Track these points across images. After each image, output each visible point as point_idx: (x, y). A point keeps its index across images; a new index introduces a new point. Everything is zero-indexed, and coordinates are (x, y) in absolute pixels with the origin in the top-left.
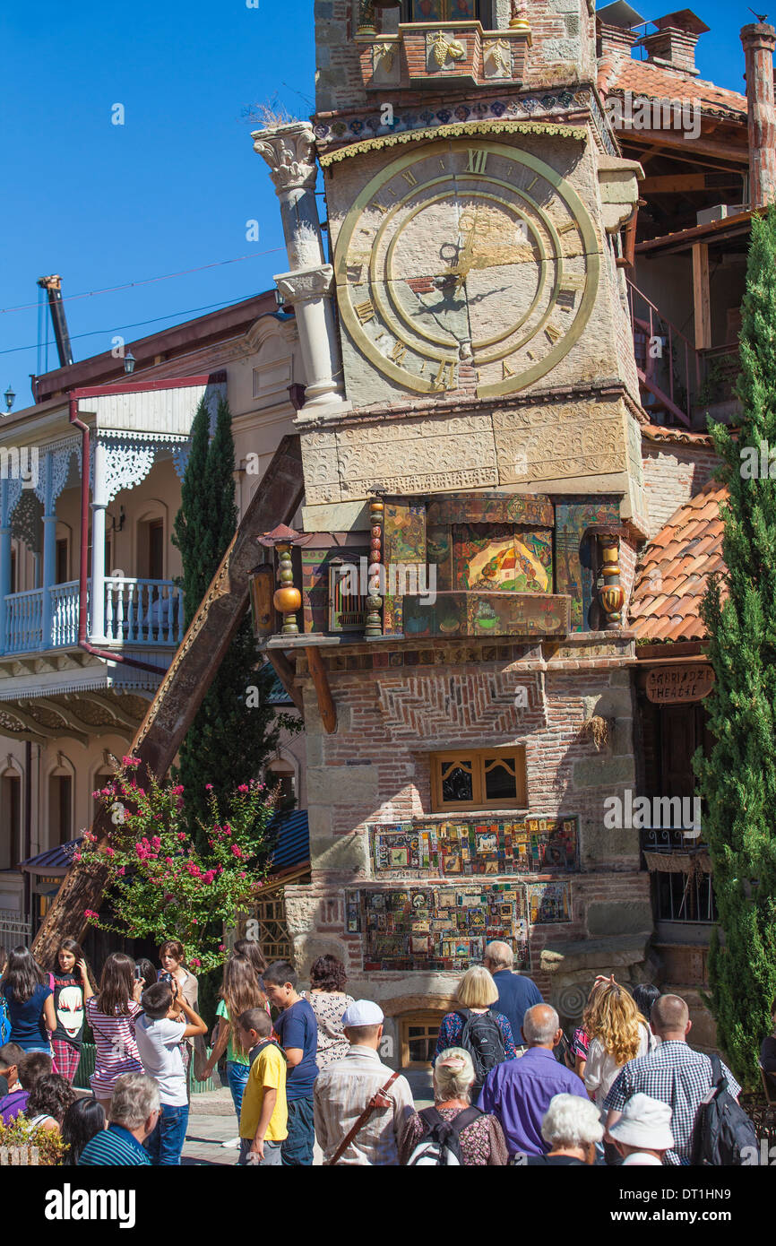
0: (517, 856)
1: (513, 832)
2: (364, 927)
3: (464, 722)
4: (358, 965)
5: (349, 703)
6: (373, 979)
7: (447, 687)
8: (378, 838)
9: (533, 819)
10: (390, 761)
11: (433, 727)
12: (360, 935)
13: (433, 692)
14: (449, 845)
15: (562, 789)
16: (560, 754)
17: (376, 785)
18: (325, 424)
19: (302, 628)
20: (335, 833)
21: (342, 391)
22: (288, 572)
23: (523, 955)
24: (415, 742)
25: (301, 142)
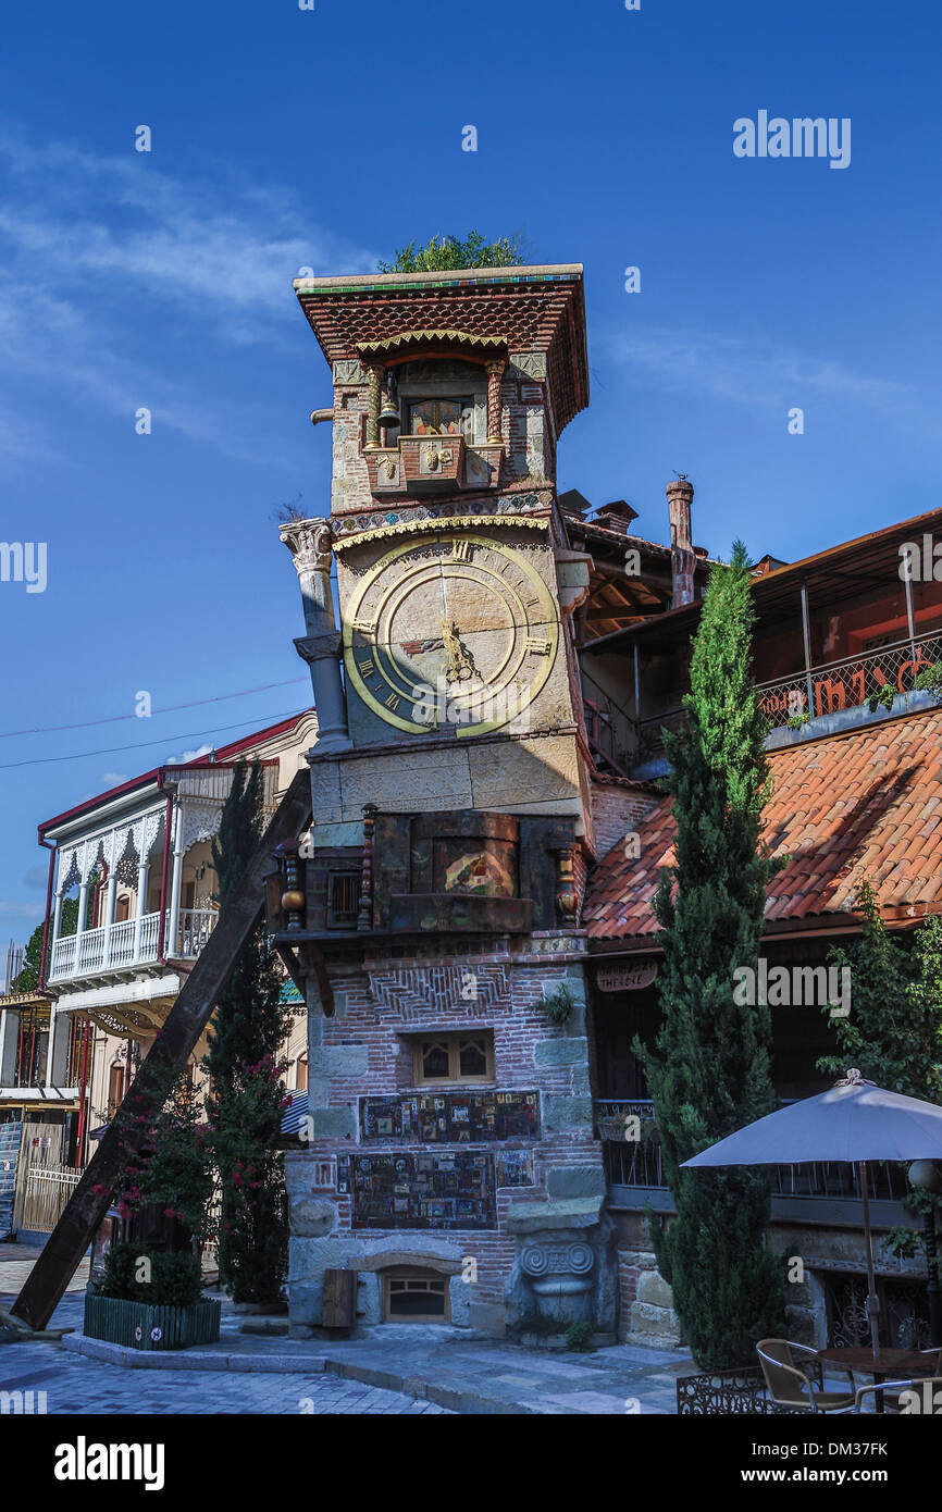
0: (486, 1126)
1: (483, 1105)
2: (352, 1190)
3: (441, 1009)
4: (346, 1224)
5: (346, 991)
6: (359, 1237)
7: (426, 977)
8: (366, 1109)
9: (501, 1093)
10: (378, 1042)
11: (415, 1012)
12: (349, 1195)
13: (415, 981)
14: (428, 1115)
15: (525, 1067)
16: (524, 1036)
17: (366, 1062)
18: (331, 759)
19: (304, 925)
20: (331, 1104)
21: (346, 732)
22: (294, 878)
23: (491, 1214)
24: (400, 1025)
25: (318, 534)
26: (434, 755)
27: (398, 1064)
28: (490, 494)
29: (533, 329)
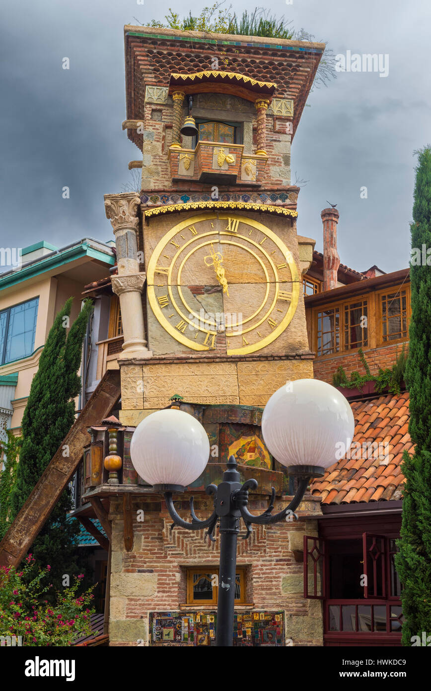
0: (245, 636)
1: (243, 620)
3: (215, 548)
5: (142, 533)
8: (155, 621)
9: (256, 612)
10: (166, 571)
11: (195, 550)
14: (202, 627)
15: (275, 594)
16: (274, 571)
17: (156, 586)
18: (137, 362)
19: (121, 481)
20: (127, 617)
21: (146, 345)
24: (182, 560)
25: (132, 203)
26: (213, 366)
27: (180, 588)
28: (255, 189)
29: (287, 83)
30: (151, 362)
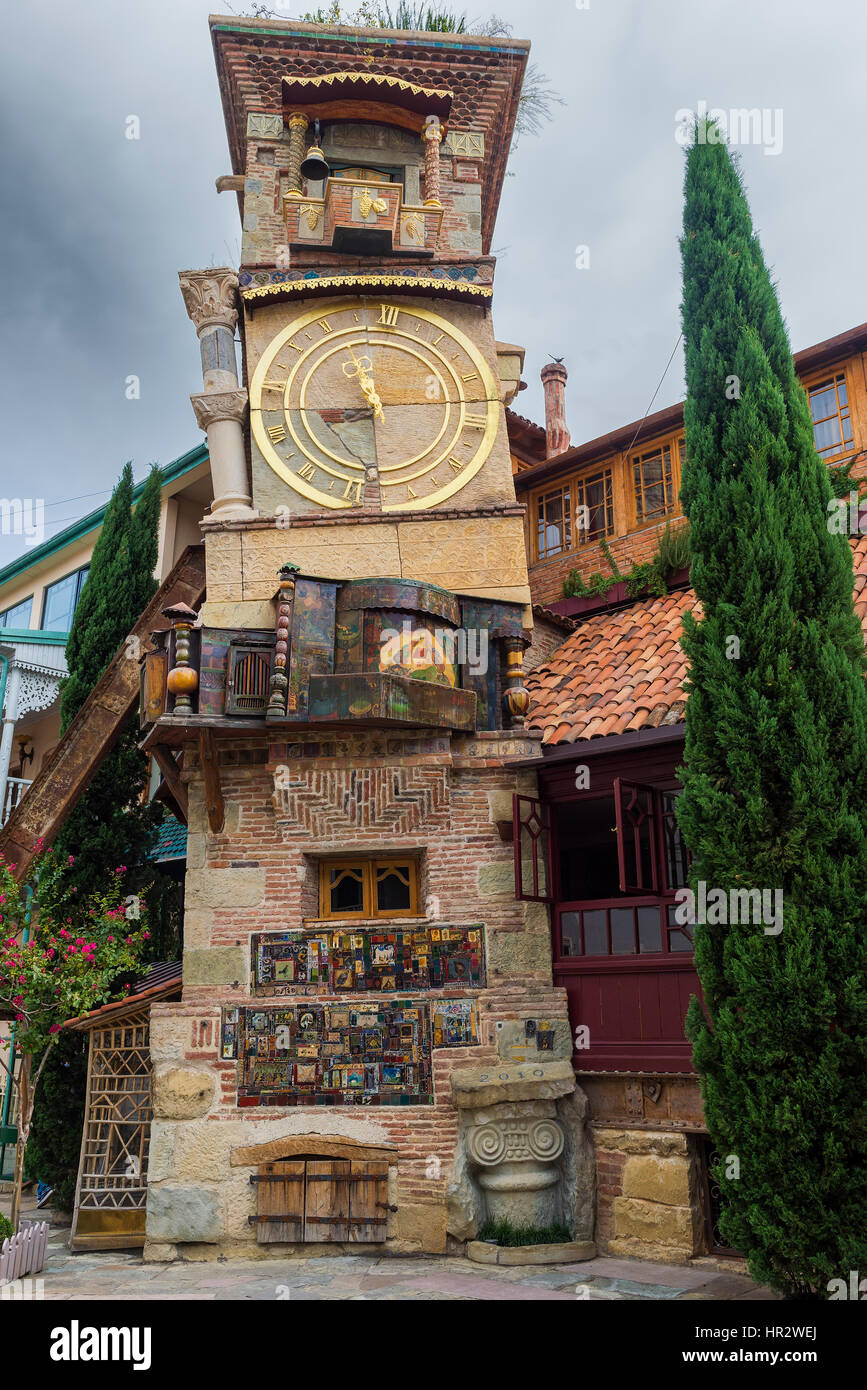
0: (416, 970)
1: (413, 943)
2: (241, 1053)
3: (363, 823)
4: (230, 1100)
5: (238, 801)
6: (248, 1118)
7: (347, 782)
8: (261, 949)
9: (436, 928)
10: (280, 864)
11: (329, 827)
12: (235, 1061)
13: (333, 787)
14: (343, 956)
15: (467, 896)
16: (464, 857)
17: (263, 889)
18: (232, 527)
19: (195, 709)
20: (214, 943)
21: (250, 504)
22: (185, 652)
23: (425, 1086)
24: (308, 843)
25: (225, 284)
26: (357, 530)
27: (304, 892)
28: (424, 261)
29: (472, 106)
30: (255, 526)
